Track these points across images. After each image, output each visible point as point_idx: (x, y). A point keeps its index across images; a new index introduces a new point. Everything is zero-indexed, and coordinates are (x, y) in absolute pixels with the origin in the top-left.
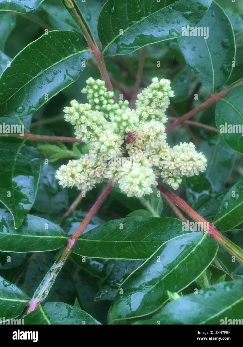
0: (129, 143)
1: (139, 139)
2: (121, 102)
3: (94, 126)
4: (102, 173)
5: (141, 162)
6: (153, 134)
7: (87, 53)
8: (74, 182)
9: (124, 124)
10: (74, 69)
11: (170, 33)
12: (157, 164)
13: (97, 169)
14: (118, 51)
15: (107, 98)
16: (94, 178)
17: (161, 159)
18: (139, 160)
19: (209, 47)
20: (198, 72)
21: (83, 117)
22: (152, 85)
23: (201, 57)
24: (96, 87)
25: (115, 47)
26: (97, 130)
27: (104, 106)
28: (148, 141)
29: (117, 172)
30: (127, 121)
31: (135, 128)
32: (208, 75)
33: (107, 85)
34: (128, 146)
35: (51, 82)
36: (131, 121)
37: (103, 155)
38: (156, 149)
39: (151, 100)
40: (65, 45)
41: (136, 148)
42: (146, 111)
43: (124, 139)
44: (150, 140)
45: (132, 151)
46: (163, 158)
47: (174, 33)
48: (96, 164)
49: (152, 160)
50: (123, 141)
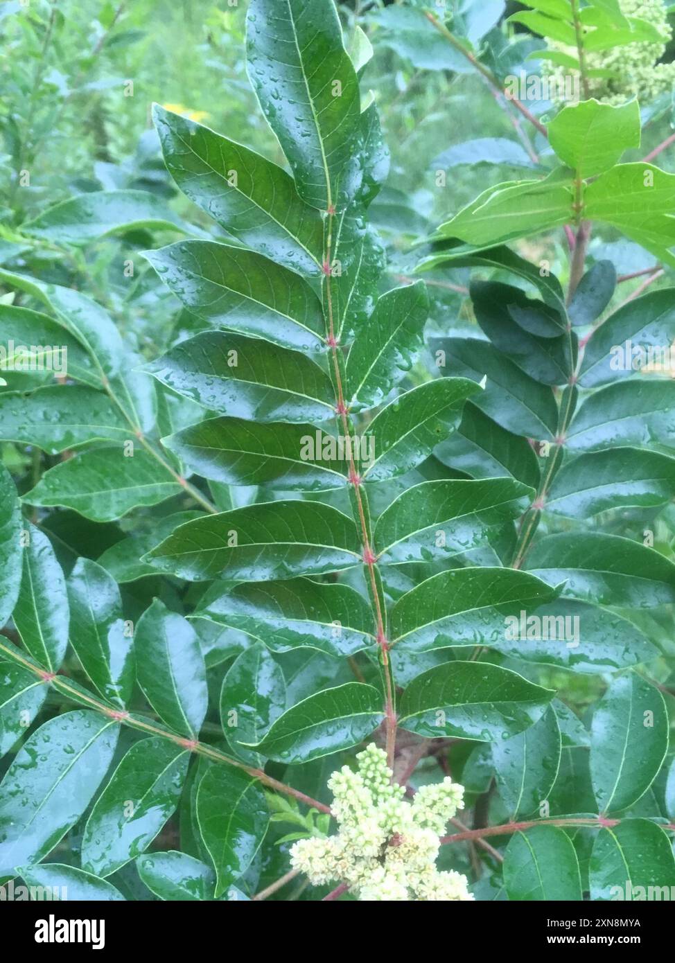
0: (391, 845)
1: (406, 846)
2: (397, 785)
3: (357, 807)
4: (345, 870)
5: (396, 875)
6: (423, 847)
7: (380, 716)
8: (309, 868)
9: (395, 820)
10: (360, 730)
11: (482, 733)
12: (414, 887)
13: (340, 862)
14: (416, 728)
15: (383, 776)
16: (332, 872)
17: (421, 882)
18: (396, 872)
19: (527, 758)
20: (503, 784)
21: (350, 792)
22: (441, 786)
23: (512, 766)
24: (376, 759)
25: (415, 723)
26: (360, 813)
27: (376, 784)
28: (415, 852)
29: (363, 876)
30: (399, 818)
31: (404, 830)
32: (514, 792)
33: (388, 759)
34: (389, 849)
35: (331, 735)
36: (403, 820)
37: (356, 847)
38: (420, 867)
39: (434, 803)
40: (362, 700)
41: (396, 855)
42: (425, 813)
43: (387, 838)
44: (417, 852)
45: (392, 857)
46: (424, 881)
47: (486, 735)
48: (341, 854)
49: (410, 878)
50: (385, 840)
